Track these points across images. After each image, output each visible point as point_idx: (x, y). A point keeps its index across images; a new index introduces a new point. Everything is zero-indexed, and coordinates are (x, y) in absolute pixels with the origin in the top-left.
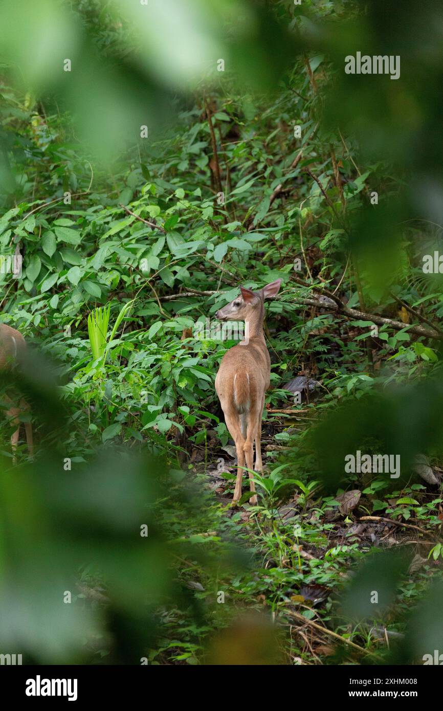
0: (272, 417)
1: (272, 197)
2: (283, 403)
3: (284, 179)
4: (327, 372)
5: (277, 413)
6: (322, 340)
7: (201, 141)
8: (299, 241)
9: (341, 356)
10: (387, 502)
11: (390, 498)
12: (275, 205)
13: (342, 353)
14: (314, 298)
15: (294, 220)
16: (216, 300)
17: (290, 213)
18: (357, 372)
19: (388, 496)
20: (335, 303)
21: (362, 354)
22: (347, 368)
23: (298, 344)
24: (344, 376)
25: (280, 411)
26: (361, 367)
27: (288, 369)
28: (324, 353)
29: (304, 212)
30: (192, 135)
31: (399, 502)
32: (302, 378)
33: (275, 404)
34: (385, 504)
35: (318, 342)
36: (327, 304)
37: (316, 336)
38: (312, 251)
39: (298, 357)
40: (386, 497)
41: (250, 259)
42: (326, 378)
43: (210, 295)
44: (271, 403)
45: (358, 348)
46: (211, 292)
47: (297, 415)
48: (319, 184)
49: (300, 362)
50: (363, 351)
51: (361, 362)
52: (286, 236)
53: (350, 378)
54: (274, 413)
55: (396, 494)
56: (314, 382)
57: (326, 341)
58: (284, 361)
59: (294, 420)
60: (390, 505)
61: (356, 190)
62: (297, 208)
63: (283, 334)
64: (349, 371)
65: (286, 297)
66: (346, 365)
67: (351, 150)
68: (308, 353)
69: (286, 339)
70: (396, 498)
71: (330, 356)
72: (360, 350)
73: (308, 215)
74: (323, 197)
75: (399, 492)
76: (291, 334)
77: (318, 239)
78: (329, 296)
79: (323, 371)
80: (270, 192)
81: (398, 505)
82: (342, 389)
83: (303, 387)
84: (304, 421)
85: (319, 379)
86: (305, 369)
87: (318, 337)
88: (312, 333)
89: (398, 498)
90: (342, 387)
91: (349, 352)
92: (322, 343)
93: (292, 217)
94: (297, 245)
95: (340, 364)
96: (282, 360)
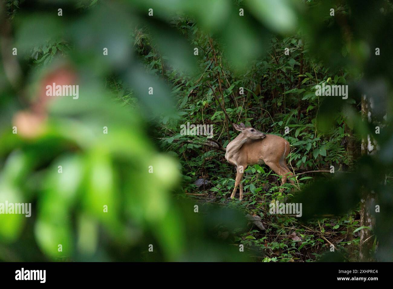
0: (188, 197)
1: (188, 95)
2: (193, 190)
3: (194, 87)
4: (213, 177)
5: (190, 195)
6: (211, 162)
7: (156, 68)
8: (201, 116)
9: (220, 170)
10: (241, 238)
11: (242, 236)
12: (190, 100)
13: (220, 169)
14: (208, 143)
15: (199, 106)
16: (163, 142)
17: (198, 103)
18: (227, 177)
19: (242, 235)
20: (218, 145)
21: (229, 169)
22: (222, 175)
23: (200, 163)
24: (222, 179)
25: (192, 194)
26: (229, 175)
27: (195, 175)
28: (212, 168)
29: (204, 103)
30: (151, 65)
31: (247, 238)
32: (202, 179)
33: (189, 191)
34: (240, 239)
35: (210, 163)
36: (214, 146)
37: (209, 160)
38: (207, 121)
39: (200, 170)
40: (241, 235)
41: (178, 124)
42: (212, 179)
43: (160, 140)
44: (187, 190)
45: (227, 166)
46: (161, 138)
47: (200, 196)
48: (212, 90)
49: (201, 172)
50: (230, 168)
51: (228, 173)
52: (195, 114)
53: (224, 180)
54: (189, 195)
55: (245, 234)
56: (208, 181)
57: (213, 163)
58: (193, 171)
59: (198, 199)
60: (243, 239)
61: (229, 93)
62: (201, 101)
63: (193, 159)
64: (223, 177)
65: (195, 142)
66: (222, 174)
67: (226, 75)
68: (205, 168)
69: (195, 161)
70: (245, 236)
71: (215, 170)
72: (228, 167)
73: (206, 104)
74: (213, 96)
75: (246, 233)
76: (197, 159)
77: (210, 115)
78: (215, 142)
79: (211, 176)
80: (188, 93)
81: (246, 239)
82: (220, 185)
83: (202, 183)
84: (203, 199)
85: (209, 180)
86: (203, 175)
87: (209, 161)
88: (206, 159)
89: (246, 236)
90: (220, 184)
91: (223, 168)
92: (211, 164)
93: (199, 105)
94: (201, 118)
95: (219, 173)
96: (192, 171)
